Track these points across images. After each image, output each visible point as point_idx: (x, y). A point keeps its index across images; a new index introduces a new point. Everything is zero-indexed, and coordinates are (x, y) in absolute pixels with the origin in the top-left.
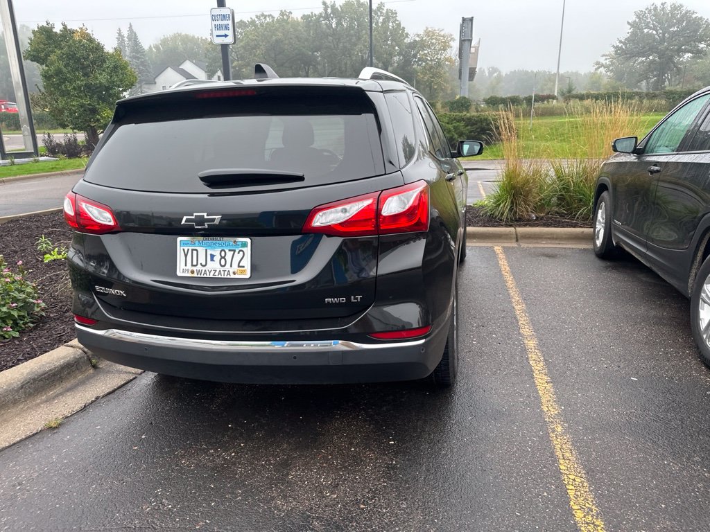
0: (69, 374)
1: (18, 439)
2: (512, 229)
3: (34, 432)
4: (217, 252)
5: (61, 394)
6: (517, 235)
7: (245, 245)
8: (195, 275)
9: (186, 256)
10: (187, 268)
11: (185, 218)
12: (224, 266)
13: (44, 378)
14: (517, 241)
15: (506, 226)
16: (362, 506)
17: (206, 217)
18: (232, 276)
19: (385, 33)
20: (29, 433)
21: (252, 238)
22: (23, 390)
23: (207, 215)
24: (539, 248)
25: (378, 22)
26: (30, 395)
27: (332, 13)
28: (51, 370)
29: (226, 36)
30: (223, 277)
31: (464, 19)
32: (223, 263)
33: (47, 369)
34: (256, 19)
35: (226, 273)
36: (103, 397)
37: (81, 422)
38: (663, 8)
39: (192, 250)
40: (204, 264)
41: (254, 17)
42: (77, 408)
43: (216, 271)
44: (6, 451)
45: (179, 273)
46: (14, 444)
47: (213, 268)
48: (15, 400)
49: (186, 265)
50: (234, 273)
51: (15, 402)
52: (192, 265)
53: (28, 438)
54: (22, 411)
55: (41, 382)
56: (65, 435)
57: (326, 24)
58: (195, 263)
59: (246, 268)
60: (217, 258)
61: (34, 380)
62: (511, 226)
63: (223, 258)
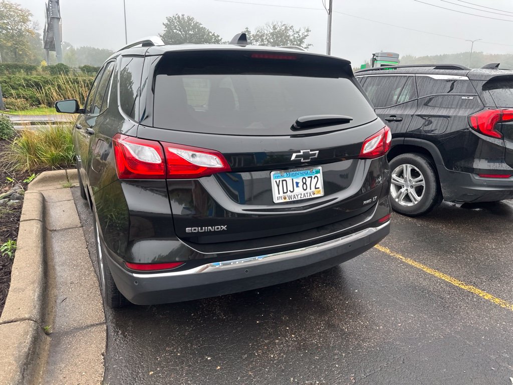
0: (39, 347)
4: (300, 180)
7: (318, 172)
8: (287, 200)
9: (278, 186)
10: (280, 195)
11: (294, 155)
12: (306, 190)
13: (31, 360)
17: (310, 152)
18: (313, 196)
21: (322, 165)
22: (25, 380)
30: (307, 198)
32: (305, 188)
33: (26, 349)
35: (308, 194)
36: (107, 351)
38: (183, 18)
39: (283, 181)
40: (292, 190)
43: (301, 194)
45: (276, 201)
47: (299, 193)
49: (279, 194)
50: (314, 194)
52: (284, 193)
55: (31, 365)
58: (285, 191)
59: (320, 188)
60: (301, 184)
63: (305, 183)
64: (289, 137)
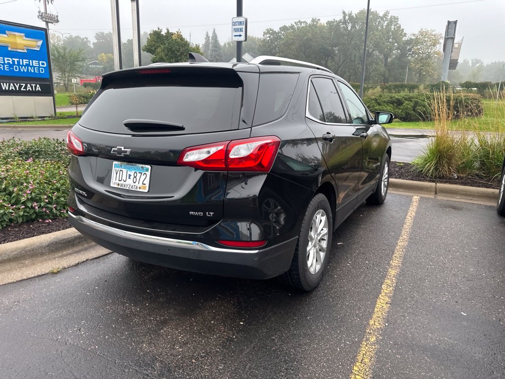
0: (79, 242)
1: (33, 276)
2: (434, 184)
3: (43, 273)
4: (132, 173)
5: (70, 254)
6: (436, 189)
7: (147, 170)
8: (119, 187)
9: (117, 174)
10: (116, 181)
11: (113, 149)
12: (135, 183)
13: (63, 243)
14: (436, 194)
15: (430, 181)
16: (194, 361)
17: (123, 149)
18: (138, 190)
19: (388, 33)
20: (40, 274)
21: (152, 166)
22: (48, 248)
23: (124, 148)
24: (451, 201)
25: (383, 25)
26: (52, 251)
27: (349, 19)
28: (68, 238)
29: (240, 36)
30: (133, 189)
31: (449, 23)
33: (66, 237)
34: (295, 25)
35: (135, 187)
36: (91, 260)
37: (71, 273)
41: (293, 23)
42: (73, 264)
43: (130, 185)
44: (24, 282)
45: (112, 185)
46: (29, 278)
48: (43, 253)
50: (140, 188)
51: (42, 254)
52: (119, 180)
53: (39, 276)
54: (45, 260)
55: (60, 245)
56: (58, 279)
57: (344, 27)
59: (146, 185)
60: (132, 177)
61: (56, 243)
62: (433, 181)
63: (135, 177)
64: (131, 136)
